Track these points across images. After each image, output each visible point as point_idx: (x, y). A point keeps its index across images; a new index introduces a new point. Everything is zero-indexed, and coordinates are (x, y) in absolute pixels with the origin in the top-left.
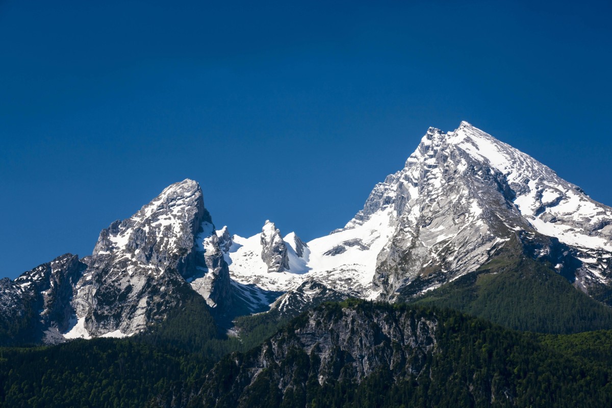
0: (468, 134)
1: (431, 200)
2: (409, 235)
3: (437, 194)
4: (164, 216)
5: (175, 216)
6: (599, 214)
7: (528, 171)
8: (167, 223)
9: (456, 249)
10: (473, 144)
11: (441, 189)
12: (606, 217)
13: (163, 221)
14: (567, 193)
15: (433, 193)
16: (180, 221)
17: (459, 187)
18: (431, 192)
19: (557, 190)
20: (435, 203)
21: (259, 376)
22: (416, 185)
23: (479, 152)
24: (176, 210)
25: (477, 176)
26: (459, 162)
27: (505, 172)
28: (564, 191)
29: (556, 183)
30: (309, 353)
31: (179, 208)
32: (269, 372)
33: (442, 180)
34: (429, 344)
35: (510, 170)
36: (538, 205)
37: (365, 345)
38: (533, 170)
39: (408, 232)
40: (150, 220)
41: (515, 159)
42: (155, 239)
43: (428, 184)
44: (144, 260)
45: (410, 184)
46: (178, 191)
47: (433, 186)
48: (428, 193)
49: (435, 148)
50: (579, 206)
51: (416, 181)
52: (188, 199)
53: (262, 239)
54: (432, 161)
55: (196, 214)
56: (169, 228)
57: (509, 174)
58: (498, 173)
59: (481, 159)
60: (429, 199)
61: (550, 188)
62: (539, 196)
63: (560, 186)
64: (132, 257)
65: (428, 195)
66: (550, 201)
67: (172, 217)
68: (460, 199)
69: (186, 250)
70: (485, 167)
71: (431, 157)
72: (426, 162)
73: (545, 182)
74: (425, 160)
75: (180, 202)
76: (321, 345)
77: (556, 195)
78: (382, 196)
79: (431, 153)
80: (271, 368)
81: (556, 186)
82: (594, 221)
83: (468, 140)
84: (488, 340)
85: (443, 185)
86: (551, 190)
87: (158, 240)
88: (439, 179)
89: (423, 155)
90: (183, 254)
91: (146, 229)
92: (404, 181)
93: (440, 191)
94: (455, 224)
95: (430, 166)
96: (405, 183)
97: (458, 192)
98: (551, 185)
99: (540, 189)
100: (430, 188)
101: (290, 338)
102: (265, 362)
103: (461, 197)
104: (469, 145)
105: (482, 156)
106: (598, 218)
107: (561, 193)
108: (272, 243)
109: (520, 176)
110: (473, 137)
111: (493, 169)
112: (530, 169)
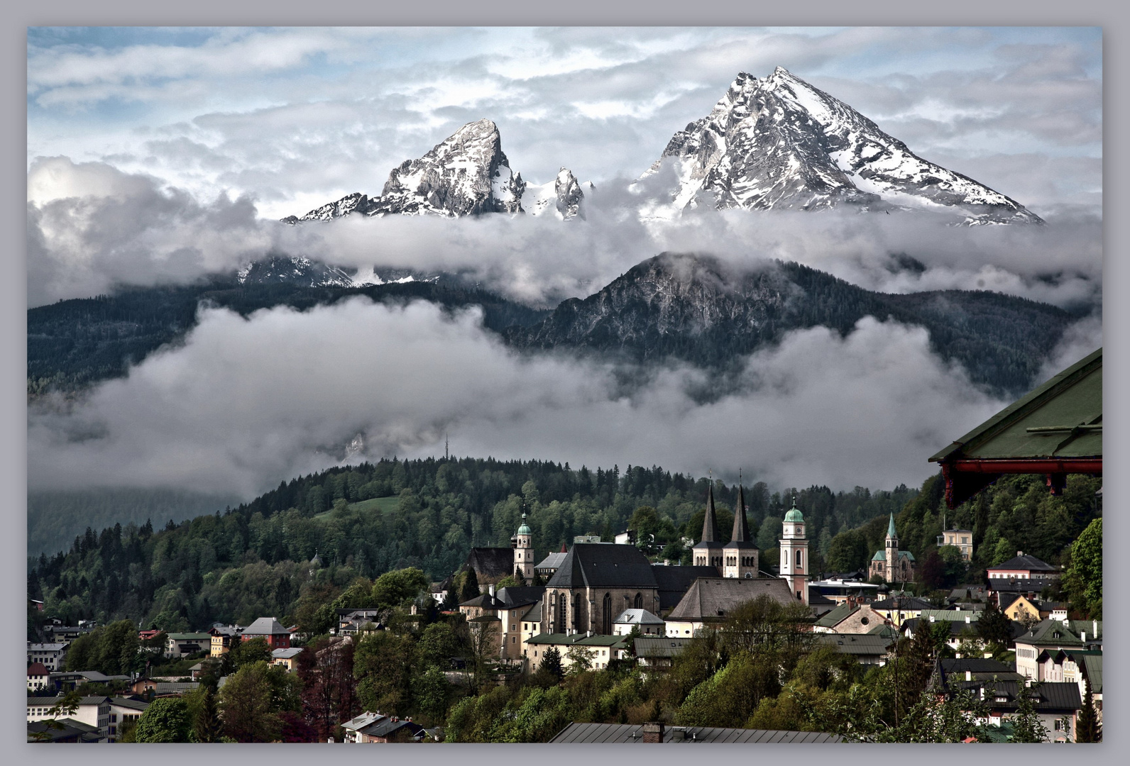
0: (785, 81)
1: (744, 151)
2: (719, 188)
3: (751, 145)
4: (459, 158)
5: (470, 158)
6: (922, 171)
7: (848, 122)
8: (463, 165)
9: (770, 204)
10: (791, 92)
11: (754, 139)
12: (930, 175)
13: (456, 164)
14: (889, 148)
15: (746, 143)
16: (476, 164)
17: (774, 138)
18: (744, 142)
19: (878, 145)
20: (748, 155)
21: (597, 323)
22: (723, 134)
23: (796, 101)
24: (471, 152)
25: (794, 127)
26: (776, 110)
27: (823, 123)
28: (886, 145)
29: (877, 137)
30: (649, 301)
31: (475, 150)
32: (608, 320)
33: (755, 130)
34: (771, 297)
35: (829, 122)
36: (857, 159)
37: (706, 296)
38: (853, 122)
39: (719, 184)
40: (444, 161)
41: (834, 109)
42: (449, 183)
43: (741, 134)
44: (438, 203)
45: (717, 134)
46: (474, 132)
47: (746, 135)
48: (740, 143)
49: (746, 95)
50: (902, 162)
51: (723, 130)
52: (485, 140)
53: (557, 186)
54: (742, 109)
55: (492, 157)
56: (463, 171)
57: (828, 125)
58: (816, 123)
59: (799, 109)
60: (741, 150)
61: (871, 141)
62: (859, 150)
63: (882, 140)
64: (425, 200)
65: (739, 146)
66: (871, 156)
67: (468, 160)
68: (775, 151)
69: (484, 195)
70: (803, 116)
71: (741, 104)
72: (735, 109)
73: (866, 135)
74: (735, 107)
75: (476, 143)
76: (661, 295)
77: (878, 150)
78: (682, 145)
79: (742, 100)
80: (610, 316)
81: (878, 140)
82: (917, 179)
83: (786, 87)
84: (833, 295)
85: (756, 135)
86: (873, 144)
87: (453, 183)
88: (752, 129)
89: (731, 101)
90: (479, 199)
91: (440, 170)
92: (710, 130)
93: (753, 142)
94: (770, 178)
95: (739, 115)
96: (712, 132)
97: (774, 144)
98: (872, 138)
99: (860, 142)
100: (743, 138)
101: (629, 286)
102: (604, 310)
103: (778, 148)
104: (786, 92)
105: (799, 105)
106: (922, 176)
107: (883, 147)
108: (568, 192)
109: (839, 128)
110: (791, 85)
111: (811, 119)
112: (850, 121)
